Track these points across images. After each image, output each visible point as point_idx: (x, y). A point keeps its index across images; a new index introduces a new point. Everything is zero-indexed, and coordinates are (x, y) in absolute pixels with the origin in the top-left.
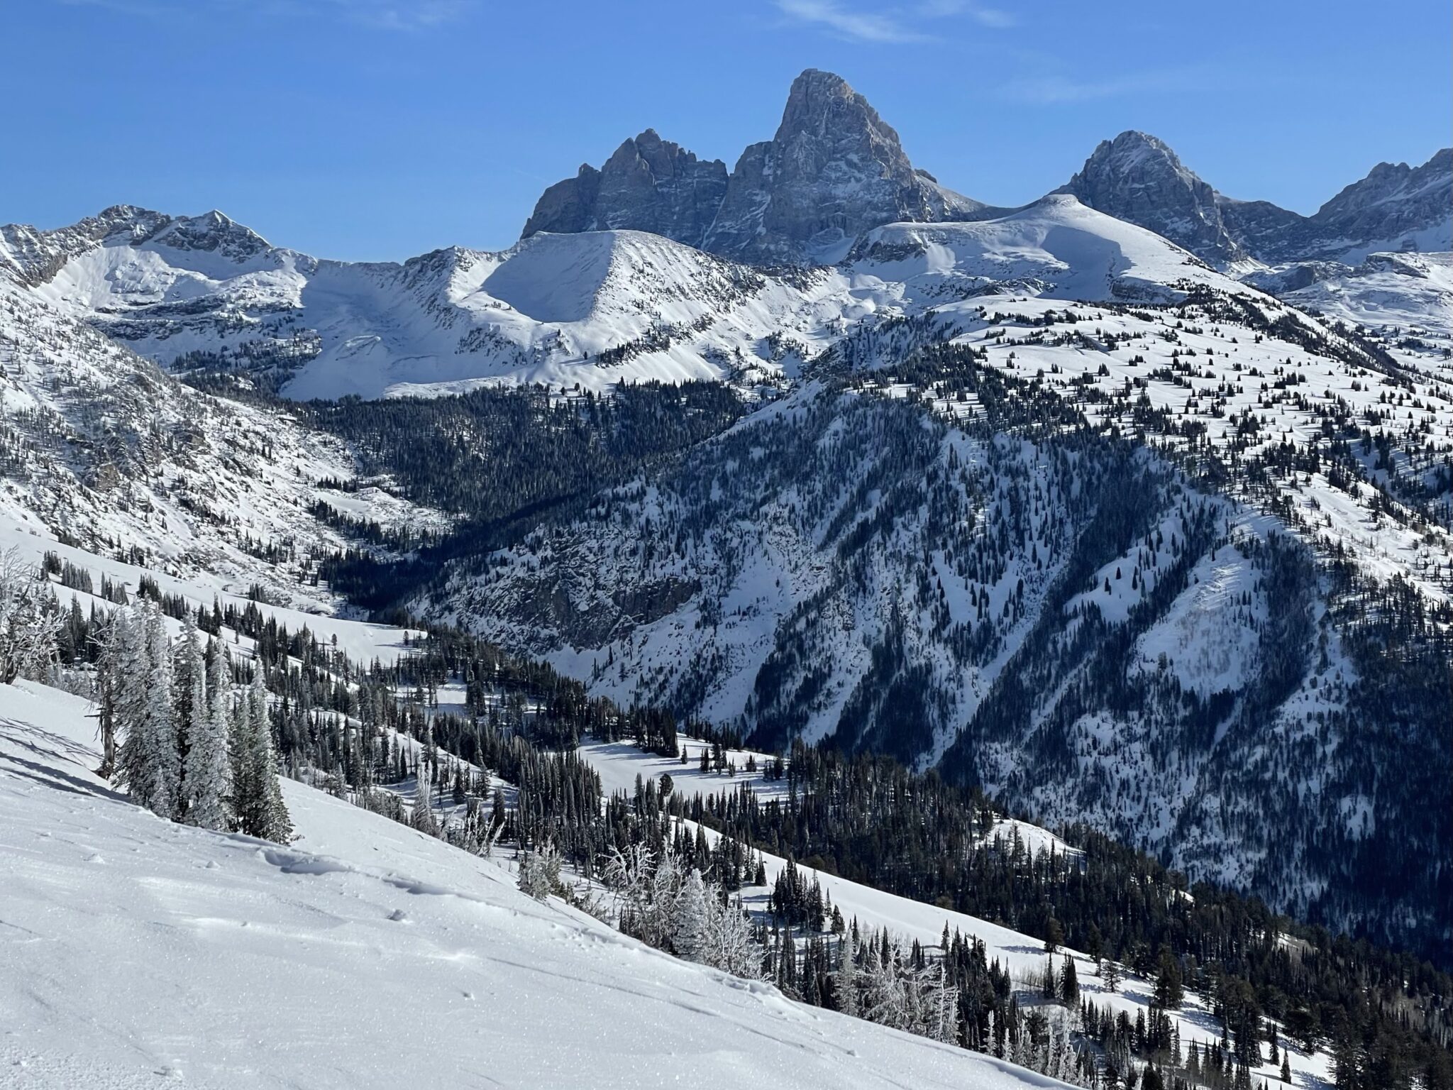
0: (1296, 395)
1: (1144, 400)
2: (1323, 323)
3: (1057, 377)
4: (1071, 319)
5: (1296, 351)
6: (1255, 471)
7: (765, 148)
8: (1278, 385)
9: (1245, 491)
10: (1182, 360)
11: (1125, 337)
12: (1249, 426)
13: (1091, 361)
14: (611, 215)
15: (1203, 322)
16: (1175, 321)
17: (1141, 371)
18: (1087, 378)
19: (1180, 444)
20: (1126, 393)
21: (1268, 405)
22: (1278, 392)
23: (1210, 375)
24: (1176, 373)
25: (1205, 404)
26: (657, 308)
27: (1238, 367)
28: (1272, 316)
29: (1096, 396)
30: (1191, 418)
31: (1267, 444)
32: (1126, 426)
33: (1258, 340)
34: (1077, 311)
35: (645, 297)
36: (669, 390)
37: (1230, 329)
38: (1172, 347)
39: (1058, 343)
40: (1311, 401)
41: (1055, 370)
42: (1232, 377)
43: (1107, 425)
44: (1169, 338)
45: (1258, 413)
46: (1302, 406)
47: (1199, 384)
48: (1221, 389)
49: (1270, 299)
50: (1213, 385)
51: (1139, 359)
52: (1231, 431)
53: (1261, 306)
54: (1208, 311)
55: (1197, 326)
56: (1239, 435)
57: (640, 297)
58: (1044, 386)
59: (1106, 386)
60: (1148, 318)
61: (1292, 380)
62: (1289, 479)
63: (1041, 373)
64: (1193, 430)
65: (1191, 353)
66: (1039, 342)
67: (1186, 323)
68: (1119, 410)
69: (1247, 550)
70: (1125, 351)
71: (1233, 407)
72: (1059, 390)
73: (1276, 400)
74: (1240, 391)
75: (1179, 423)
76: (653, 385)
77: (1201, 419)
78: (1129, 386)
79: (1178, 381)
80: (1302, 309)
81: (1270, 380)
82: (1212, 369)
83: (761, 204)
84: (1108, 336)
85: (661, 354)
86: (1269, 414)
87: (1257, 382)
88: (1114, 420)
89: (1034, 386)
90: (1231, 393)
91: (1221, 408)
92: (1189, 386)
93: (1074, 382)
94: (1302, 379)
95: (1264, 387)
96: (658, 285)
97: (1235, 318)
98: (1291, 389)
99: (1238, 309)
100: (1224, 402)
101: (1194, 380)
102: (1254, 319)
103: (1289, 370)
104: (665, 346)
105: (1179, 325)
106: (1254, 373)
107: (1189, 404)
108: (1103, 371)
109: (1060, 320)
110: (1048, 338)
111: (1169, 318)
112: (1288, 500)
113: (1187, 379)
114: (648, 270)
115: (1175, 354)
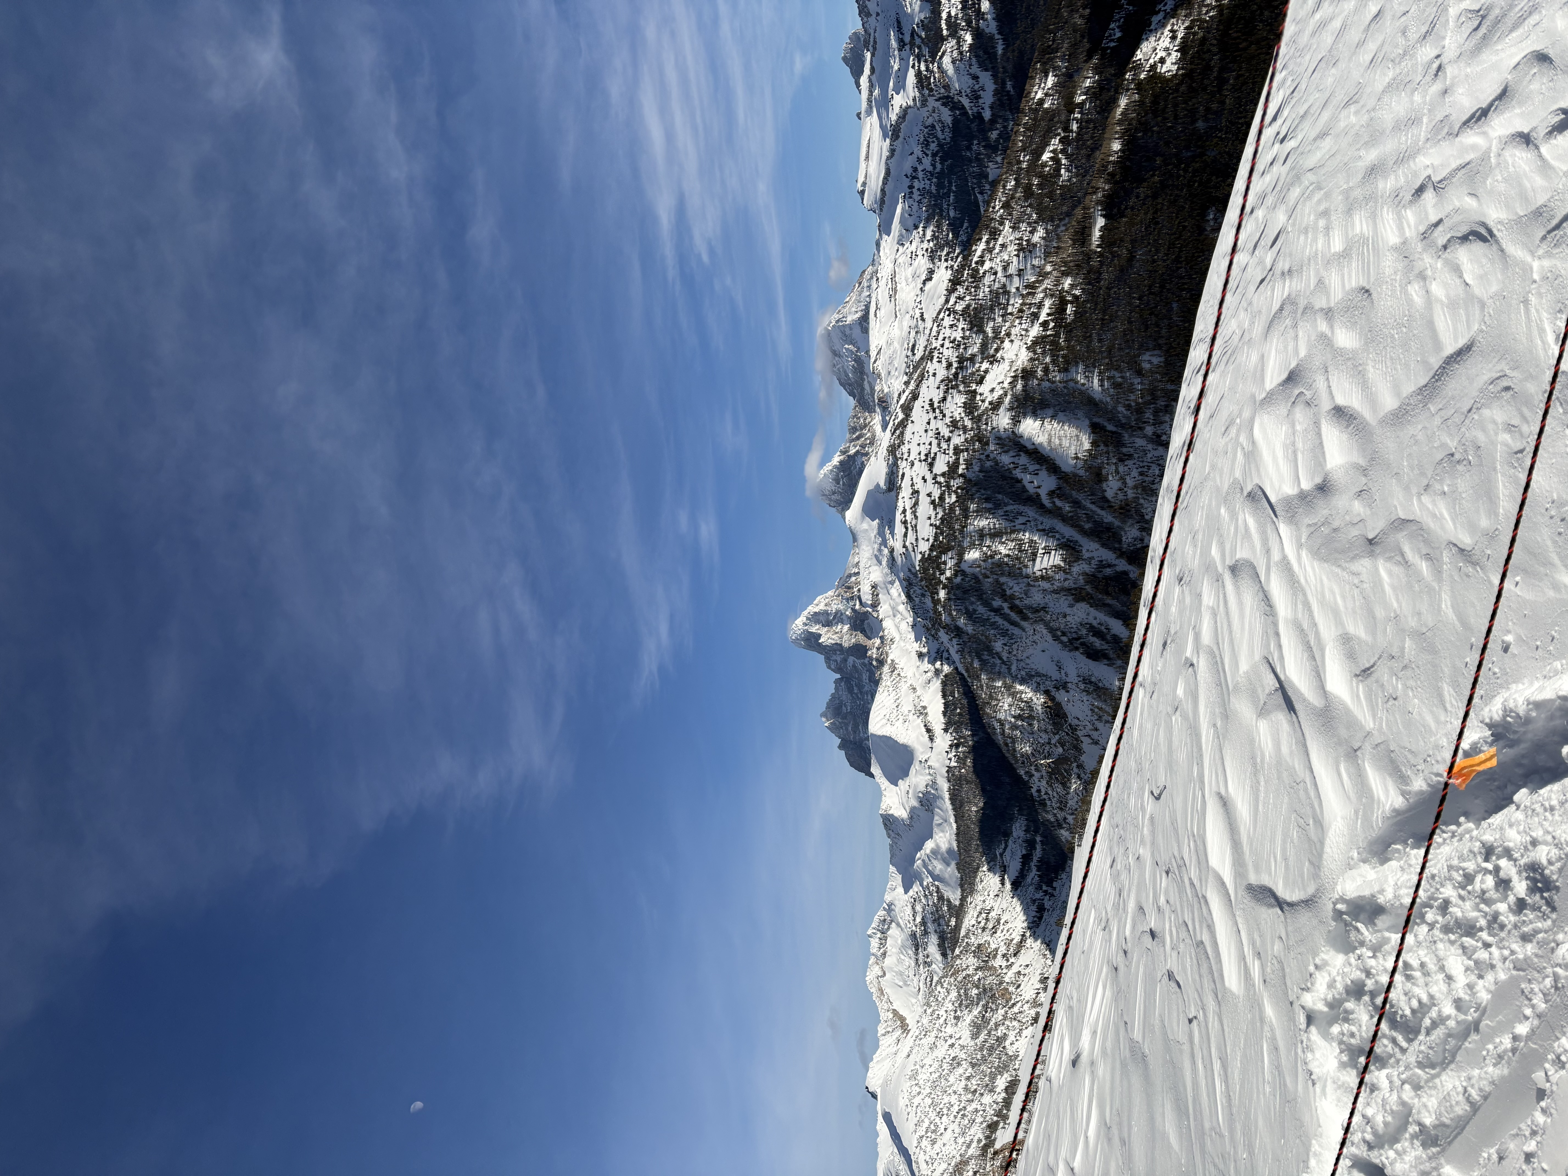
0: (939, 402)
1: (943, 475)
2: (904, 391)
3: (933, 517)
4: (904, 511)
5: (918, 404)
6: (977, 420)
7: (828, 660)
8: (934, 410)
9: (987, 424)
10: (923, 457)
11: (912, 485)
12: (954, 425)
13: (924, 501)
14: (861, 735)
15: (904, 448)
16: (905, 462)
17: (929, 477)
18: (933, 502)
19: (964, 456)
20: (940, 483)
21: (944, 416)
22: (937, 411)
23: (930, 444)
24: (929, 460)
25: (944, 445)
26: (906, 712)
27: (926, 431)
28: (901, 416)
29: (942, 498)
30: (951, 452)
31: (963, 415)
32: (956, 483)
33: (912, 422)
34: (901, 509)
35: (901, 718)
36: (946, 705)
37: (908, 435)
38: (917, 463)
39: (916, 517)
40: (941, 395)
41: (930, 518)
42: (930, 433)
43: (956, 492)
44: (912, 464)
45: (948, 420)
46: (944, 399)
47: (935, 449)
48: (937, 438)
49: (893, 417)
50: (935, 442)
51: (923, 478)
52: (956, 432)
53: (896, 422)
54: (899, 446)
55: (907, 451)
56: (958, 428)
57: (901, 721)
58: (938, 523)
59: (936, 494)
60: (903, 475)
61: (931, 404)
62: (980, 403)
63: (931, 525)
64: (957, 451)
65: (920, 454)
66: (916, 526)
67: (905, 456)
68: (948, 487)
69: (1016, 421)
70: (919, 485)
71: (945, 432)
72: (939, 516)
73: (941, 412)
74: (937, 429)
75: (954, 457)
76: (944, 713)
77: (952, 447)
78: (936, 482)
79: (934, 459)
80: (898, 402)
81: (932, 415)
82: (927, 443)
83: (854, 661)
84: (912, 494)
85: (928, 710)
86: (948, 415)
87: (933, 421)
88: (954, 489)
89: (937, 527)
90: (939, 433)
91: (946, 437)
92: (936, 454)
93: (935, 509)
94: (931, 400)
95: (935, 418)
96: (895, 711)
97: (902, 433)
98: (936, 405)
99: (898, 432)
100: (943, 437)
101: (932, 451)
102: (903, 425)
103: (927, 407)
104: (924, 708)
105: (906, 460)
106: (929, 423)
107: (944, 453)
108: (929, 495)
109: (905, 516)
110: (914, 522)
111: (902, 464)
112: (991, 403)
113: (932, 455)
114: (887, 717)
115: (920, 461)
